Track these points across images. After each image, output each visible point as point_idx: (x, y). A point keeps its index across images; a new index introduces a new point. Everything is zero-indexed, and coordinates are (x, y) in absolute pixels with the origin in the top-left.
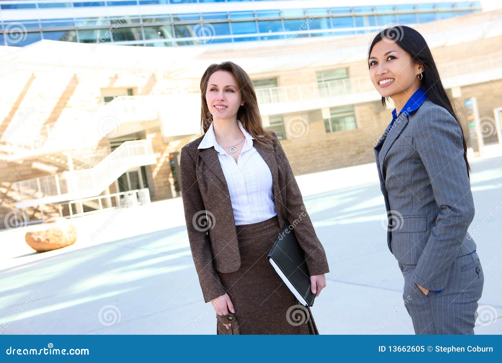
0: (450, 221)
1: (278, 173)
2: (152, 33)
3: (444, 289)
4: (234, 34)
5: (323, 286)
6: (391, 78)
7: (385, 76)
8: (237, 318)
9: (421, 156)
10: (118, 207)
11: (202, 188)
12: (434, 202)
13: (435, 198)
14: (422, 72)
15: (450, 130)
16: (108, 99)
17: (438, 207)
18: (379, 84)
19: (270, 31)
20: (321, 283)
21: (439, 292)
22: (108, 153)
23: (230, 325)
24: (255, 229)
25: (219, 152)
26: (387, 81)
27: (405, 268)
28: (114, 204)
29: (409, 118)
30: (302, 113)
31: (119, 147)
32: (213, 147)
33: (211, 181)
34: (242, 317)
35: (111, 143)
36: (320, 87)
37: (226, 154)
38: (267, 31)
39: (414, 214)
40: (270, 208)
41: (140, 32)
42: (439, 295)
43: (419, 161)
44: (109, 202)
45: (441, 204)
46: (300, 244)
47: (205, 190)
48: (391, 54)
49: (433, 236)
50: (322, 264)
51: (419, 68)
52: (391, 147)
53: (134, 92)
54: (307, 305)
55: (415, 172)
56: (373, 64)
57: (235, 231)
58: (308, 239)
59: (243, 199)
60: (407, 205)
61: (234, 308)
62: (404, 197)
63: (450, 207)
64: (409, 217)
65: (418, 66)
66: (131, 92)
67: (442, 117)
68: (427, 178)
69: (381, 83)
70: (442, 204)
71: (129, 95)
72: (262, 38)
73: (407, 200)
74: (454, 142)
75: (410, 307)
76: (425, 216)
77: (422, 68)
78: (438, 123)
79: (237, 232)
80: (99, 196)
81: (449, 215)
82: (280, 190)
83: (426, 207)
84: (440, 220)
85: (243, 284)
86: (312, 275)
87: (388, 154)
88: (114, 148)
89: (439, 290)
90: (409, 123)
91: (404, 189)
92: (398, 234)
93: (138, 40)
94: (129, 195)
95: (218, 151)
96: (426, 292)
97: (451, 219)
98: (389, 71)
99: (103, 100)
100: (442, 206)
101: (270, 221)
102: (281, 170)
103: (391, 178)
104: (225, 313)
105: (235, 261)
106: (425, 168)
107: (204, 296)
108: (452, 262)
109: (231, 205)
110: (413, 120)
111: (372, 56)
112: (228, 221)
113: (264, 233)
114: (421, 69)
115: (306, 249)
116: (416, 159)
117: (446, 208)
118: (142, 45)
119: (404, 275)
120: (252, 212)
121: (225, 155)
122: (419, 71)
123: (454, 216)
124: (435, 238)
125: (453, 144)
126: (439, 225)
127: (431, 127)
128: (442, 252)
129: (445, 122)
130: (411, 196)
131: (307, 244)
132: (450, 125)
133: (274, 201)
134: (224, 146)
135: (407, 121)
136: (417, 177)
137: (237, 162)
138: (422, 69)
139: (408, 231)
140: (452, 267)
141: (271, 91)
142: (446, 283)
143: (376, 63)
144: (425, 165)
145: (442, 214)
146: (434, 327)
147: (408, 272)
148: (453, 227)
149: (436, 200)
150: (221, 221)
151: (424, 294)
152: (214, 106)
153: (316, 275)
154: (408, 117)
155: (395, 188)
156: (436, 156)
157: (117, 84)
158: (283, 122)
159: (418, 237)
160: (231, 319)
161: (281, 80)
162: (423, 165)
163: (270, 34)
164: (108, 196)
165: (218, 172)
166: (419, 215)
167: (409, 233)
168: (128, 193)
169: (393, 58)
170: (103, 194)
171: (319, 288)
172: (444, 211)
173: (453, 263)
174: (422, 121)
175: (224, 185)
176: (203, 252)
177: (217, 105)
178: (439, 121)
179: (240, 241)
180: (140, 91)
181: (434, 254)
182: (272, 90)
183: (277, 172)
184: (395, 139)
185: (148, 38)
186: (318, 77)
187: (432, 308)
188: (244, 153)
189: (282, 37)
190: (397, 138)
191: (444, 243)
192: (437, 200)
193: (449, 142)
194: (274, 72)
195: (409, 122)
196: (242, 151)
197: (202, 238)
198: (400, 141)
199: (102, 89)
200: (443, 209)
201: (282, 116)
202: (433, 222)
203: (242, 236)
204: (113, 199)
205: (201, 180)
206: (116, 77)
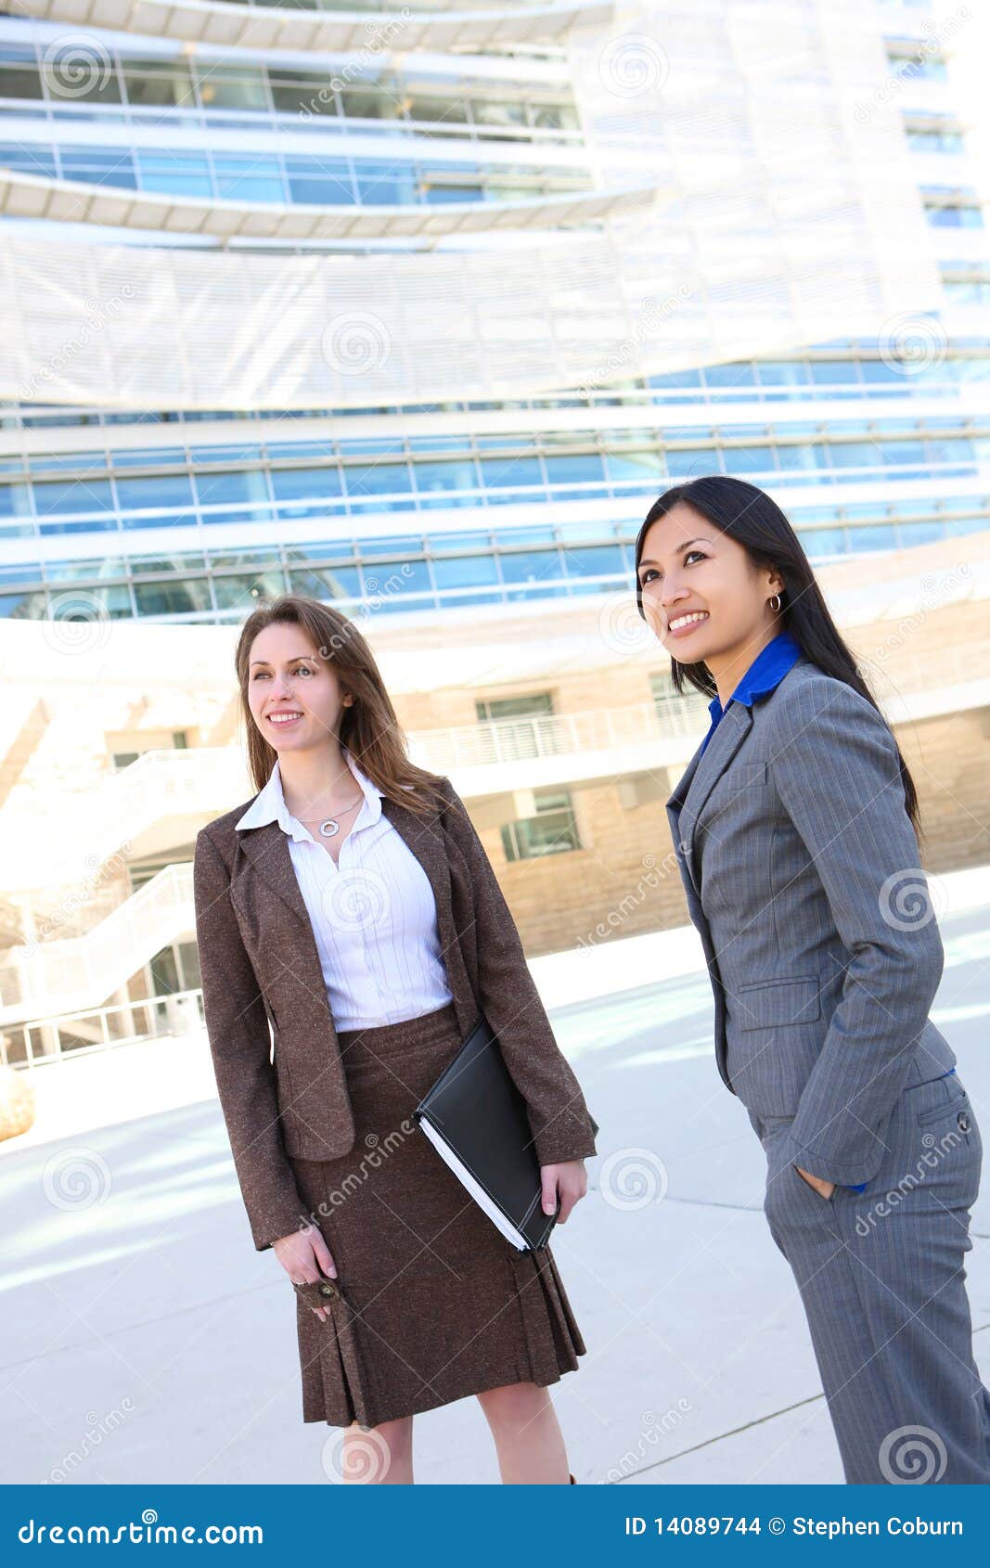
0: (880, 985)
1: (450, 886)
2: (238, 592)
3: (873, 1180)
4: (440, 588)
5: (576, 1193)
6: (699, 612)
7: (683, 606)
8: (344, 1292)
9: (791, 812)
10: (149, 1036)
11: (246, 933)
12: (834, 939)
13: (837, 925)
14: (779, 592)
15: (865, 738)
16: (124, 760)
17: (847, 952)
18: (669, 629)
19: (531, 578)
20: (570, 1187)
21: (861, 1188)
22: (125, 896)
23: (327, 1309)
24: (392, 1040)
25: (291, 836)
26: (689, 618)
27: (769, 1124)
28: (141, 1028)
29: (754, 713)
30: (618, 780)
31: (152, 881)
32: (276, 823)
33: (268, 914)
34: (359, 1288)
35: (134, 871)
36: (660, 714)
37: (311, 840)
38: (524, 579)
39: (784, 975)
40: (435, 984)
41: (205, 592)
42: (861, 1196)
43: (787, 827)
44: (128, 1023)
45: (853, 940)
46: (514, 1078)
47: (253, 939)
48: (692, 548)
49: (836, 1030)
50: (573, 1132)
51: (771, 582)
52: (709, 795)
53: (190, 740)
54: (528, 1247)
55: (780, 857)
56: (649, 579)
57: (333, 1044)
58: (535, 1062)
59: (356, 957)
60: (763, 951)
61: (335, 1263)
62: (753, 930)
63: (880, 947)
64: (771, 983)
65: (769, 576)
66: (181, 739)
67: (842, 704)
68: (812, 873)
69: (674, 625)
70: (858, 940)
71: (177, 747)
72: (512, 597)
73: (760, 939)
74: (877, 768)
75: (784, 1235)
76: (815, 978)
77: (779, 580)
78: (831, 719)
79: (342, 1049)
80: (101, 1007)
81: (877, 966)
82: (459, 933)
83: (816, 953)
84: (852, 982)
85: (363, 1195)
86: (546, 1165)
87: (703, 813)
88: (140, 882)
89: (858, 1183)
90: (754, 727)
91: (753, 904)
92: (745, 1034)
93: (201, 610)
94: (180, 1002)
95: (289, 833)
96: (826, 1191)
97: (885, 980)
98: (692, 592)
99: (112, 762)
100: (856, 944)
101: (435, 1018)
102: (460, 877)
103: (715, 880)
104: (312, 1277)
105: (341, 1127)
106: (804, 847)
107: (254, 1232)
108: (893, 1103)
109: (321, 976)
110: (765, 716)
111: (645, 557)
112: (316, 1020)
113: (418, 1052)
114: (776, 583)
115: (527, 1090)
116: (777, 821)
117: (867, 949)
118: (211, 622)
119: (766, 1146)
120: (381, 994)
121: (305, 842)
122: (773, 590)
123: (892, 971)
124: (842, 1034)
125: (874, 772)
126: (852, 997)
127: (814, 733)
128: (863, 1073)
129: (850, 718)
130: (772, 925)
131: (532, 1075)
132: (865, 724)
133: (442, 961)
134: (308, 820)
135: (749, 721)
136: (786, 872)
137: (336, 860)
138: (780, 584)
139: (771, 1025)
140: (892, 1115)
141: (536, 729)
142: (878, 1164)
143: (656, 575)
144: (803, 836)
145: (857, 966)
146: (856, 1290)
147: (775, 1135)
148: (889, 1000)
149: (839, 931)
150: (299, 1020)
151: (821, 1196)
152: (268, 717)
153: (557, 1163)
154: (750, 711)
155: (726, 907)
156: (831, 809)
157: (146, 723)
158: (570, 804)
159: (799, 1038)
160: (328, 1292)
161: (562, 698)
162: (799, 837)
163: (532, 584)
164: (125, 1008)
165: (284, 887)
166: (796, 977)
167: (773, 1030)
168: (175, 997)
169: (700, 556)
170: (111, 1001)
171: (565, 1201)
172: (864, 959)
173: (897, 1106)
174: (790, 717)
175: (300, 924)
176: (250, 1110)
177: (273, 713)
178: (834, 714)
179: (350, 1076)
180: (204, 736)
181: (841, 1080)
182: (539, 723)
183: (447, 883)
184: (720, 771)
185: (225, 604)
186: (655, 690)
187: (844, 1234)
188: (358, 832)
189: (563, 592)
190: (725, 770)
191: (867, 1048)
192: (841, 930)
193: (864, 770)
194: (544, 678)
195: (756, 723)
196: (354, 830)
197: (249, 1072)
198: (733, 777)
199: (110, 736)
200: (859, 952)
201: (566, 789)
202: (837, 993)
203: (358, 1061)
204: (139, 1014)
205: (243, 911)
206: (145, 703)
